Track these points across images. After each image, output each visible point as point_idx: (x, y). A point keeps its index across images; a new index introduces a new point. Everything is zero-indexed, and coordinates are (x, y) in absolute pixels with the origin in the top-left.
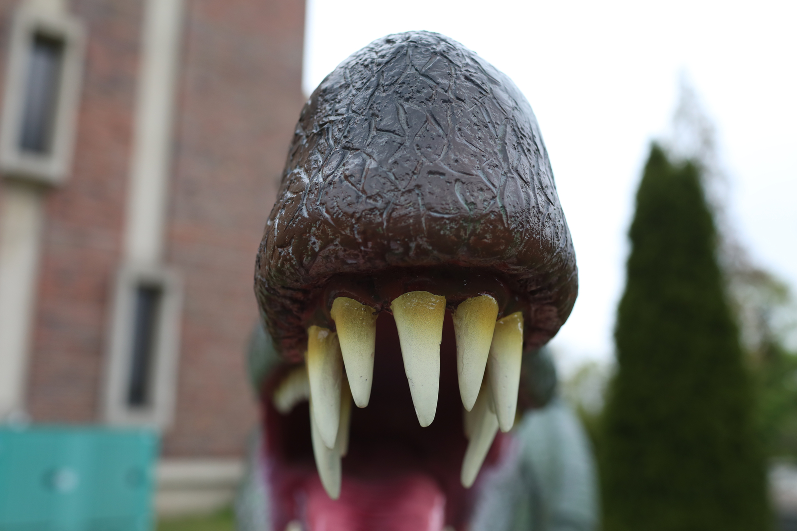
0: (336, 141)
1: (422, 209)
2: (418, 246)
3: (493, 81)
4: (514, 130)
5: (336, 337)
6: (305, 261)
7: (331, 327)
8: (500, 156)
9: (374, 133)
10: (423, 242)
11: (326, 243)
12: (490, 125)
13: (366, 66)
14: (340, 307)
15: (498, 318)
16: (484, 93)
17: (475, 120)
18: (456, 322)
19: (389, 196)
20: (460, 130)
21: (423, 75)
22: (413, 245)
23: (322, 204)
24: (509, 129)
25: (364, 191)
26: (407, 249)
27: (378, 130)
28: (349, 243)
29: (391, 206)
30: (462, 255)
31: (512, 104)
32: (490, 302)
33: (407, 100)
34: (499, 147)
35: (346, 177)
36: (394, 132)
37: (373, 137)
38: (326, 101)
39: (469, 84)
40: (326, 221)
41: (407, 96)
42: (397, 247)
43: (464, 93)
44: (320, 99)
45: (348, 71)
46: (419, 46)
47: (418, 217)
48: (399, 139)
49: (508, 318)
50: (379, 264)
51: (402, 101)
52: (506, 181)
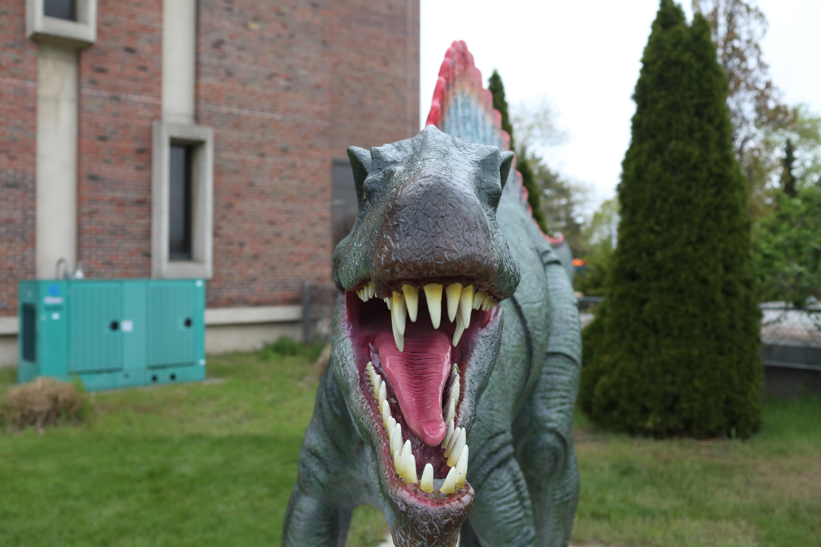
0: (403, 231)
1: (434, 260)
2: (433, 273)
3: (460, 202)
4: (467, 223)
5: (404, 296)
6: (394, 275)
7: (402, 293)
8: (461, 236)
9: (416, 230)
10: (434, 271)
11: (401, 270)
12: (458, 224)
13: (413, 199)
14: (405, 288)
15: (462, 289)
16: (456, 210)
17: (452, 223)
18: (447, 292)
19: (422, 256)
20: (447, 229)
21: (434, 205)
22: (431, 272)
23: (400, 257)
24: (465, 223)
25: (414, 254)
26: (429, 273)
27: (418, 229)
28: (409, 271)
29: (423, 260)
30: (448, 274)
31: (467, 211)
32: (459, 286)
33: (428, 217)
34: (461, 232)
35: (408, 248)
36: (423, 231)
37: (417, 232)
38: (397, 210)
39: (451, 207)
40: (401, 263)
41: (428, 215)
42: (425, 273)
43: (448, 212)
44: (396, 209)
45: (406, 199)
46: (433, 190)
47: (432, 263)
48: (425, 234)
49: (467, 288)
50: (419, 277)
51: (426, 217)
52: (463, 247)
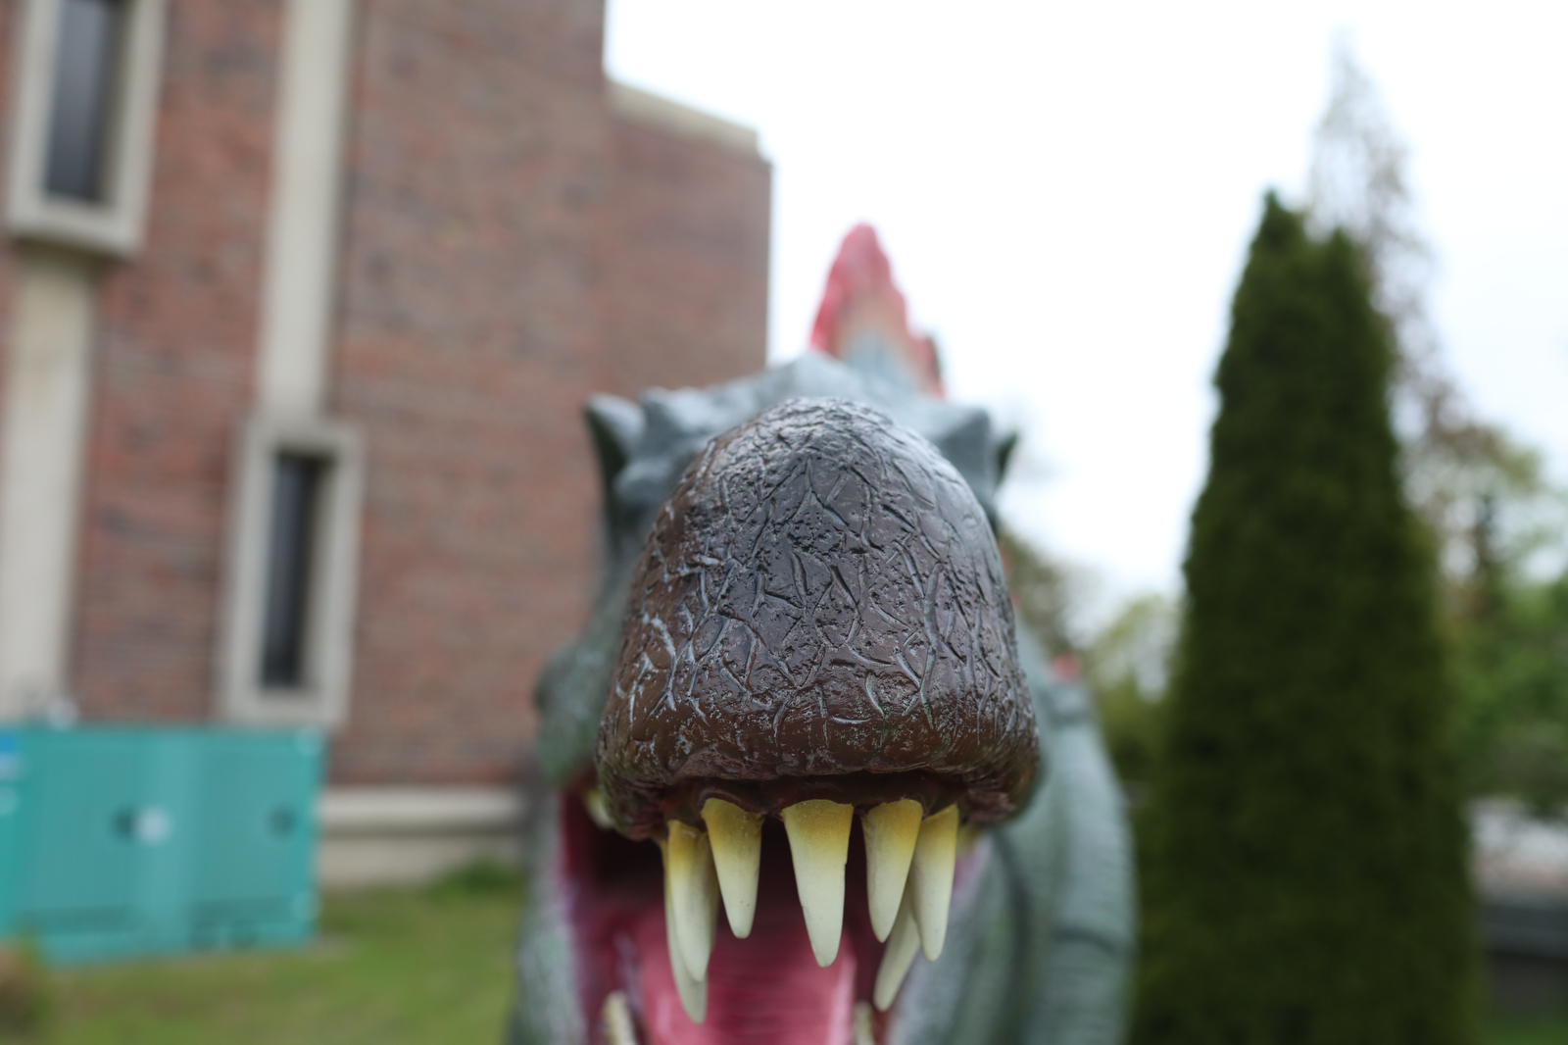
0: (712, 600)
1: (823, 713)
2: (818, 759)
3: (923, 502)
4: (948, 578)
5: (707, 839)
6: (672, 763)
7: (701, 827)
8: (927, 624)
9: (761, 597)
10: (824, 754)
11: (699, 745)
12: (915, 579)
13: (751, 484)
14: (712, 810)
15: (923, 818)
16: (908, 528)
17: (894, 574)
18: (867, 829)
19: (780, 695)
20: (874, 595)
21: (829, 508)
22: (811, 758)
23: (695, 695)
24: (942, 576)
25: (749, 687)
26: (804, 762)
27: (767, 593)
28: (730, 749)
29: (783, 709)
30: (874, 765)
31: (946, 534)
32: (911, 809)
33: (806, 549)
34: (927, 611)
35: (727, 664)
36: (788, 599)
37: (761, 604)
38: (694, 524)
39: (891, 517)
40: (698, 720)
41: (807, 543)
42: (790, 759)
43: (881, 534)
44: (688, 521)
45: (725, 484)
46: (824, 456)
47: (817, 722)
48: (794, 611)
49: (937, 816)
50: (768, 776)
51: (798, 550)
52: (934, 664)
